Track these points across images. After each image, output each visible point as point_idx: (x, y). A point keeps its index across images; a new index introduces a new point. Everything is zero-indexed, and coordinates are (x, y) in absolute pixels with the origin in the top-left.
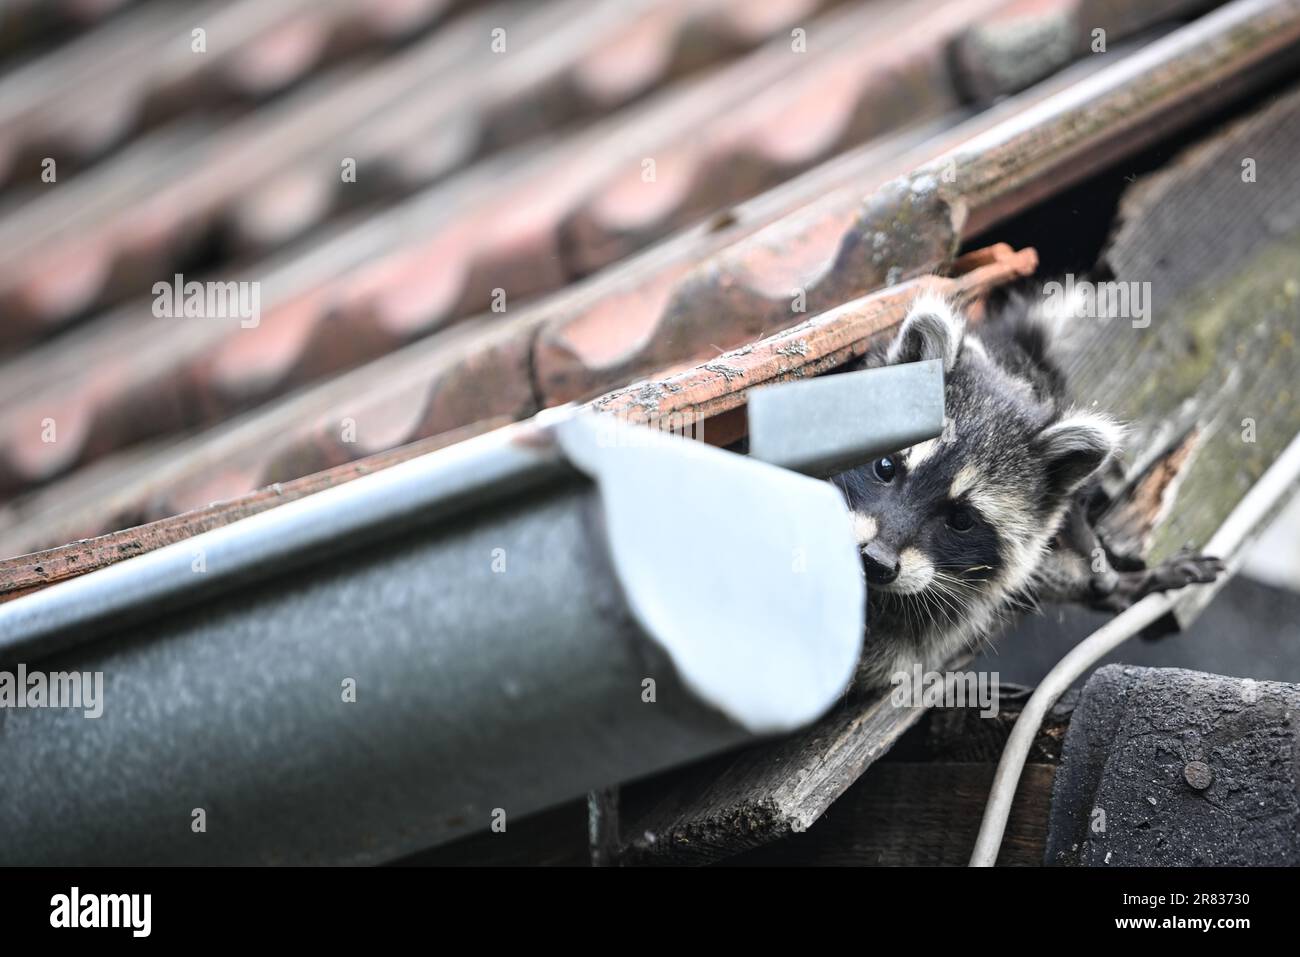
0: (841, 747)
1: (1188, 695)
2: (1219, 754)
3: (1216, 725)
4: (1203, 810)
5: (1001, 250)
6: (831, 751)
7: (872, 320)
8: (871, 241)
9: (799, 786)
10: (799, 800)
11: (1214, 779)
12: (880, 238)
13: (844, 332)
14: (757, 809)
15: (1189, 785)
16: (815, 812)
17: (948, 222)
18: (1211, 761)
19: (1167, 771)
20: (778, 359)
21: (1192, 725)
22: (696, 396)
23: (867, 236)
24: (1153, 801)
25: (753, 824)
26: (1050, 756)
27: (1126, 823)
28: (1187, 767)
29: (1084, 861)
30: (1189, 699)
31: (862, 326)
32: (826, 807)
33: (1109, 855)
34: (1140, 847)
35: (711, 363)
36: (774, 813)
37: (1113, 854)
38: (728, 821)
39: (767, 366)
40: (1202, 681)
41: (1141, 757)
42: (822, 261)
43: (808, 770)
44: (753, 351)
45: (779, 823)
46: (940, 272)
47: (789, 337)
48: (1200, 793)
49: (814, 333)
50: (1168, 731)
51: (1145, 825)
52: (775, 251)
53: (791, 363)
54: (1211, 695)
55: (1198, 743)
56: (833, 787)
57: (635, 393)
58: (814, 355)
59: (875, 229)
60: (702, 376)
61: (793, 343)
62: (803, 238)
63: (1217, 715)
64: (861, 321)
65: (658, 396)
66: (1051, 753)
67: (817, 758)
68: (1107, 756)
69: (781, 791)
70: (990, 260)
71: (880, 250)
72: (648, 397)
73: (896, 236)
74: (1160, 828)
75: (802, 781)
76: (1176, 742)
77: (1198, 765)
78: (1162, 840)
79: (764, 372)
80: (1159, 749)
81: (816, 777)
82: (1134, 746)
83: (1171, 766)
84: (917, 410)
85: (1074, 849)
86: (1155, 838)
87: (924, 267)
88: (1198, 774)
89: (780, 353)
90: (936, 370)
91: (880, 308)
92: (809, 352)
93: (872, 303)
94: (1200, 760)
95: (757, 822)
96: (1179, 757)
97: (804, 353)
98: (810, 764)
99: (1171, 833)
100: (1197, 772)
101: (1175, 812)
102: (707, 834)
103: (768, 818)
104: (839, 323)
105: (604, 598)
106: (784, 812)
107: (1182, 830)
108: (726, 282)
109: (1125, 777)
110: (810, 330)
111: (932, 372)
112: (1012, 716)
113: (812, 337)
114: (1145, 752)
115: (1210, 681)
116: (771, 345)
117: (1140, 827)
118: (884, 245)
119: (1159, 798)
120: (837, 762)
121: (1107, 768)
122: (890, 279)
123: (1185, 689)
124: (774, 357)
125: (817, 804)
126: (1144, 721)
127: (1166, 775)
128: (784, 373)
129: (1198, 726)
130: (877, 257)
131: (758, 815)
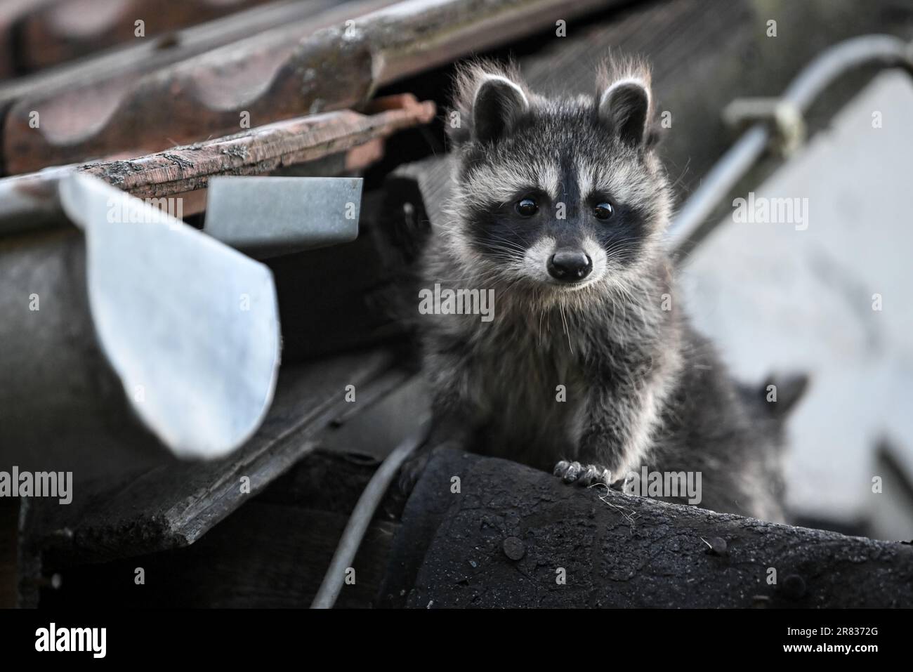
0: (224, 484)
1: (514, 483)
2: (532, 533)
3: (535, 510)
4: (513, 577)
5: (408, 100)
6: (217, 485)
7: (300, 139)
8: (302, 76)
9: (187, 509)
10: (184, 522)
11: (526, 554)
12: (310, 73)
13: (277, 145)
14: (150, 523)
15: (505, 555)
16: (198, 533)
17: (368, 70)
18: (525, 539)
19: (488, 541)
20: (222, 158)
21: (514, 507)
22: (155, 178)
23: (300, 70)
24: (474, 564)
25: (146, 535)
26: (392, 516)
27: (448, 579)
28: (505, 541)
29: (410, 604)
30: (514, 486)
31: (292, 143)
32: (207, 530)
33: (431, 602)
34: (457, 600)
35: (167, 153)
36: (164, 528)
37: (435, 602)
38: (126, 530)
39: (214, 163)
40: (526, 473)
41: (469, 527)
42: (259, 85)
43: (195, 498)
44: (203, 148)
45: (167, 537)
46: (356, 109)
47: (232, 142)
48: (513, 563)
49: (253, 141)
50: (494, 509)
51: (464, 583)
52: (218, 72)
53: (232, 163)
54: (533, 485)
55: (517, 522)
56: (214, 515)
57: (105, 167)
58: (251, 160)
59: (308, 66)
60: (160, 161)
61: (236, 147)
62: (242, 65)
63: (535, 502)
64: (290, 138)
65: (125, 172)
66: (393, 513)
67: (204, 490)
68: (441, 522)
69: (173, 511)
70: (398, 106)
71: (309, 83)
72: (116, 172)
73: (324, 74)
74: (476, 586)
75: (190, 506)
76: (499, 518)
77: (515, 540)
78: (476, 597)
79: (210, 167)
80: (484, 523)
81: (202, 504)
82: (464, 518)
83: (493, 538)
84: (337, 217)
85: (402, 594)
86: (471, 593)
87: (343, 103)
88: (514, 548)
89: (224, 154)
90: (357, 186)
91: (307, 129)
92: (248, 156)
93: (301, 125)
94: (517, 537)
95: (149, 534)
96: (499, 531)
97: (243, 156)
98: (198, 493)
99: (485, 592)
100: (514, 547)
101: (490, 576)
102: (105, 539)
103: (159, 532)
104: (274, 137)
105: (75, 329)
106: (173, 529)
107: (494, 591)
108: (176, 90)
109: (454, 541)
110: (250, 138)
111: (354, 188)
112: (363, 479)
113: (251, 144)
114: (472, 523)
115: (533, 474)
116: (218, 146)
117: (460, 583)
118: (313, 80)
119: (479, 562)
120: (219, 495)
121: (439, 533)
122: (314, 108)
123: (511, 476)
124: (219, 156)
125: (200, 526)
126: (473, 498)
127: (488, 544)
128: (226, 170)
129: (520, 508)
130: (305, 90)
131: (151, 529)
